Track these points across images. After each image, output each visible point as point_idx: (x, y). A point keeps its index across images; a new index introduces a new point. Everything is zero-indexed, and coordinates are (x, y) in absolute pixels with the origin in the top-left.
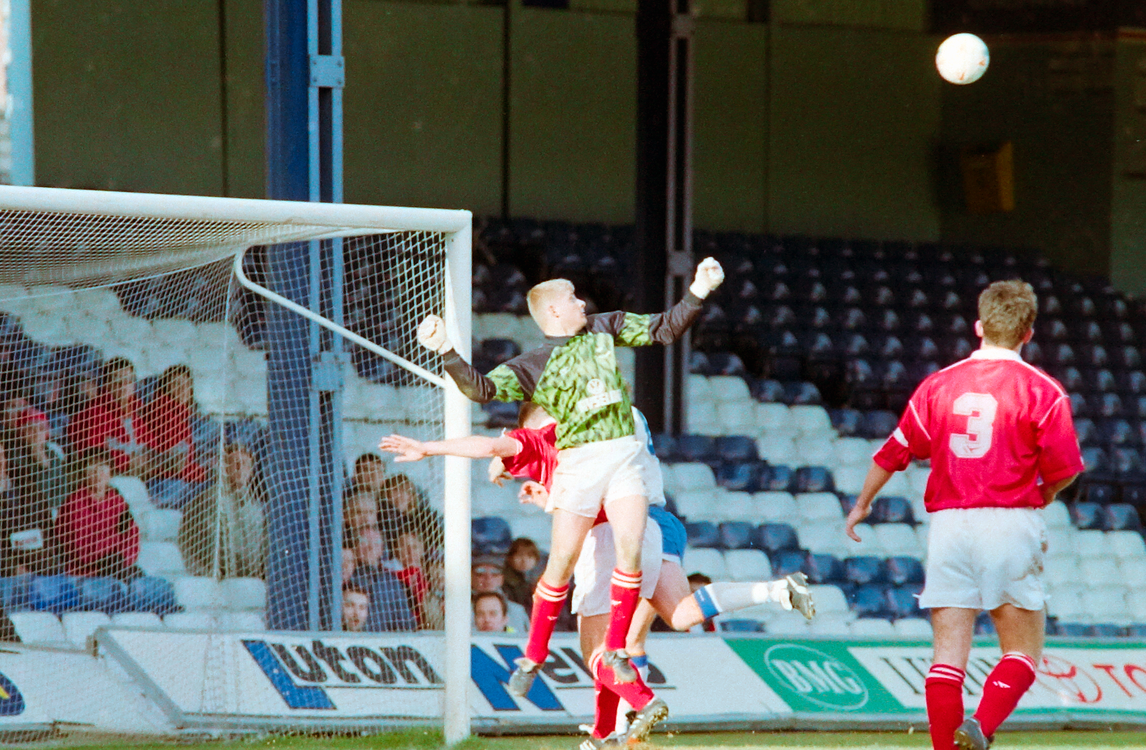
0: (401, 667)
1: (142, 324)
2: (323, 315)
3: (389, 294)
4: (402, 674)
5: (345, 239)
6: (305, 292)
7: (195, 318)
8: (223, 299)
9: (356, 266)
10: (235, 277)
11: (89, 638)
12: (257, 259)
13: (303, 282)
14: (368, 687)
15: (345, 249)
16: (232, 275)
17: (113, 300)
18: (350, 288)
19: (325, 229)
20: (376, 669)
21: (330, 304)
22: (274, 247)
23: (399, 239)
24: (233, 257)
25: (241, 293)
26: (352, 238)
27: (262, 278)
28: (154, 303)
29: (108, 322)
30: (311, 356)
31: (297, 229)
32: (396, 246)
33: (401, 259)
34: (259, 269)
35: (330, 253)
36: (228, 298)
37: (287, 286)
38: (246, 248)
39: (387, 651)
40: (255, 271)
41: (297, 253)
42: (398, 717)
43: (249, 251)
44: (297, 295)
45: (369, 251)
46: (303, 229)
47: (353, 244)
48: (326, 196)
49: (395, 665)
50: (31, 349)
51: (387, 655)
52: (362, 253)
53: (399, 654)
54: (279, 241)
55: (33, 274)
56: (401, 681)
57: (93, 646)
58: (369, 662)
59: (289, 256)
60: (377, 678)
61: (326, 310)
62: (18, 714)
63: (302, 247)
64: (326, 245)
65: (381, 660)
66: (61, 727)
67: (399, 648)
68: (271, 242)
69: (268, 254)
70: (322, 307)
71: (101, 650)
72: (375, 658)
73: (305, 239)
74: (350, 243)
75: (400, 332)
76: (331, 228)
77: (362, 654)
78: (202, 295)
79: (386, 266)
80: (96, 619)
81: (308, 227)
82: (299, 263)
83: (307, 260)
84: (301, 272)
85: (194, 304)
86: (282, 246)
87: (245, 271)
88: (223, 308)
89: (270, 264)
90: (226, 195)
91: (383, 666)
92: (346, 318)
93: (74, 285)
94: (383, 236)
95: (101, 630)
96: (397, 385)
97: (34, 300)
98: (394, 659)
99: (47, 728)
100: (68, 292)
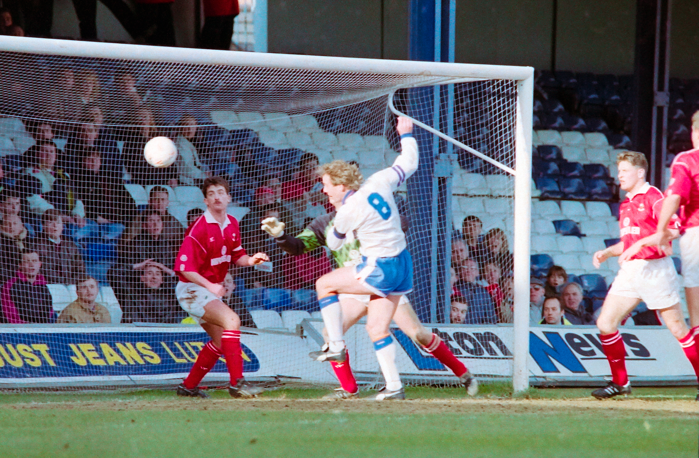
0: (487, 345)
1: (331, 136)
2: (442, 131)
3: (482, 118)
4: (487, 350)
5: (456, 85)
6: (431, 117)
7: (363, 133)
8: (383, 121)
9: (462, 101)
10: (389, 108)
11: (297, 326)
12: (401, 97)
13: (430, 111)
14: (465, 357)
15: (456, 91)
16: (387, 107)
17: (313, 121)
18: (458, 115)
19: (444, 78)
20: (471, 346)
21: (446, 124)
22: (412, 89)
23: (489, 85)
24: (387, 96)
25: (392, 117)
26: (460, 84)
27: (405, 108)
28: (338, 123)
29: (311, 135)
30: (434, 156)
31: (426, 78)
32: (487, 89)
33: (490, 97)
34: (403, 102)
35: (447, 93)
36: (385, 121)
37: (420, 113)
38: (395, 90)
39: (478, 335)
40: (401, 104)
41: (426, 93)
42: (484, 375)
43: (397, 92)
44: (426, 119)
45: (470, 92)
46: (430, 78)
47: (461, 87)
48: (444, 58)
49: (482, 344)
50: (265, 151)
51: (478, 338)
52: (466, 93)
53: (485, 337)
54: (415, 86)
55: (266, 105)
56: (486, 354)
57: (300, 331)
58: (467, 342)
59: (421, 95)
60: (471, 352)
61: (443, 128)
62: (256, 371)
63: (429, 89)
64: (444, 88)
65: (474, 340)
66: (282, 379)
67: (485, 334)
68: (411, 86)
69: (409, 93)
70: (441, 126)
71: (305, 333)
72: (471, 339)
73: (431, 85)
74: (458, 86)
75: (488, 141)
76: (447, 78)
77: (462, 337)
78: (368, 119)
79: (481, 101)
80: (304, 314)
81: (433, 77)
82: (427, 99)
83: (432, 98)
84: (428, 104)
85: (362, 124)
86: (417, 88)
87: (394, 104)
88: (382, 127)
89: (409, 99)
90: (382, 57)
91: (475, 345)
92: (455, 133)
93: (290, 113)
94: (479, 82)
95: (305, 320)
96: (486, 174)
97: (266, 122)
98: (482, 340)
99: (273, 379)
100: (286, 117)
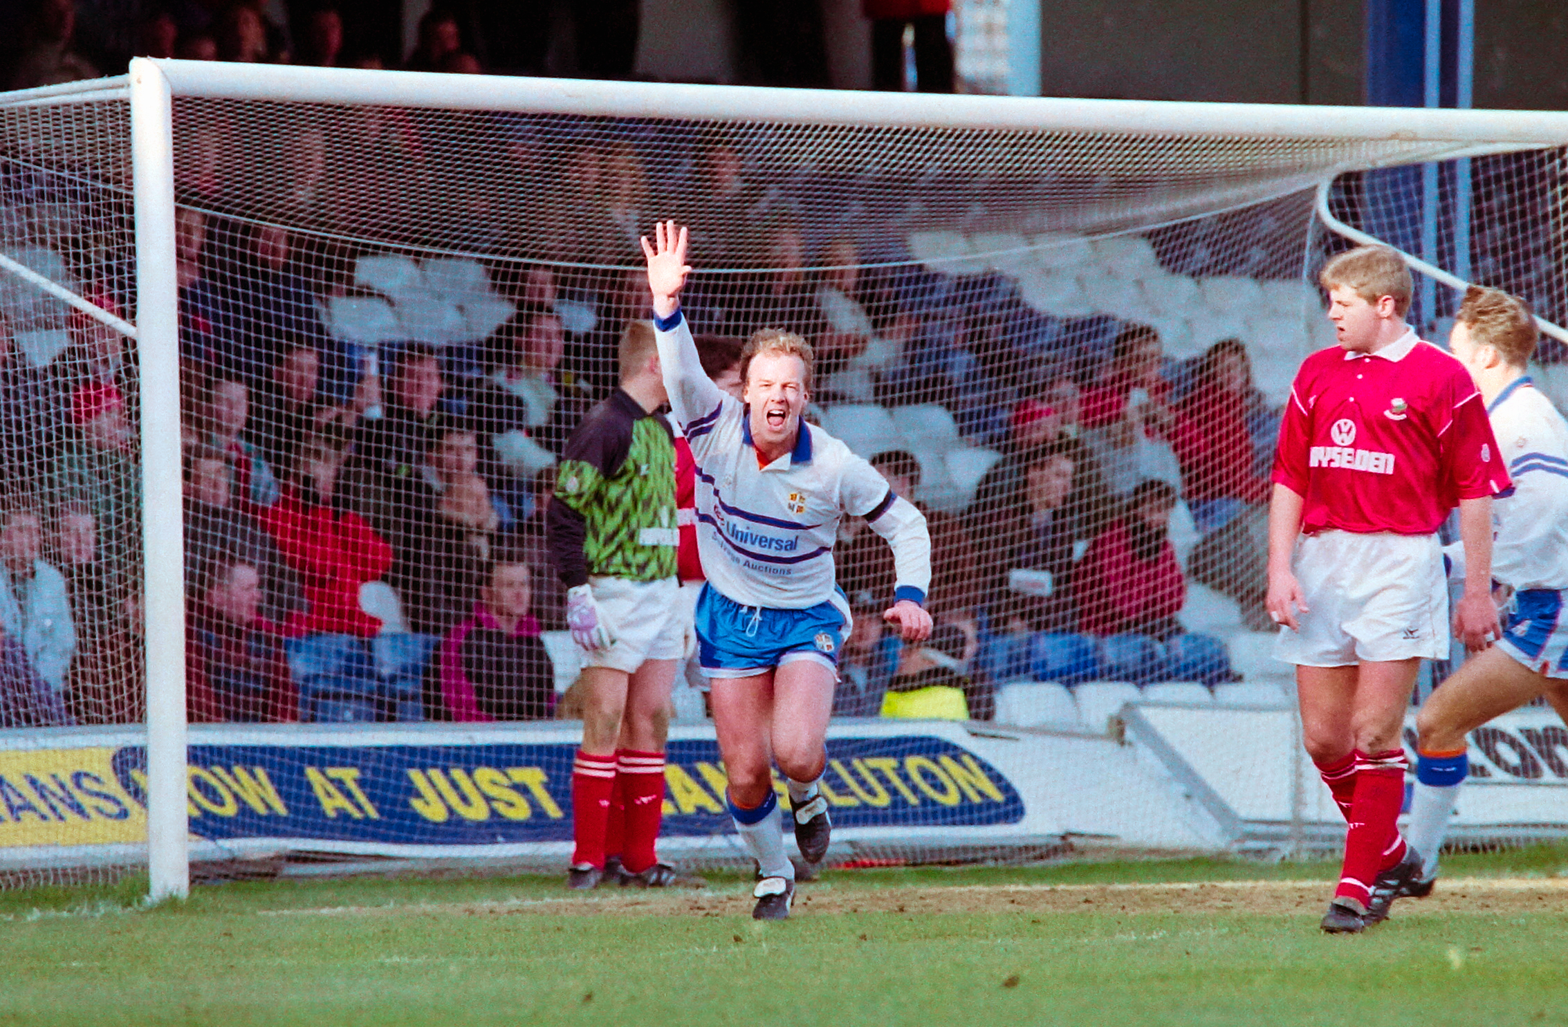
0: (1550, 756)
1: (1185, 285)
2: (1443, 267)
3: (1536, 235)
4: (1552, 766)
5: (1474, 160)
6: (1417, 235)
7: (1259, 275)
8: (1301, 247)
9: (1489, 196)
10: (1318, 217)
11: (1111, 719)
12: (1348, 190)
13: (1414, 221)
14: (1500, 784)
15: (1474, 173)
16: (1313, 213)
17: (1145, 251)
18: (1481, 228)
19: (1446, 145)
20: (1513, 758)
21: (1452, 251)
22: (1374, 173)
23: (1552, 157)
24: (1315, 188)
25: (1325, 237)
26: (1484, 158)
27: (1355, 216)
28: (1202, 254)
29: (1139, 283)
30: (1425, 325)
31: (1406, 146)
32: (1547, 168)
33: (1553, 185)
34: (1351, 203)
35: (1453, 178)
36: (1309, 243)
37: (1392, 226)
38: (1334, 175)
39: (1529, 734)
40: (1345, 207)
41: (1406, 181)
42: (1545, 825)
43: (1338, 179)
44: (1405, 239)
45: (1509, 175)
46: (1414, 145)
47: (1486, 166)
48: (1448, 100)
49: (1541, 752)
50: (1034, 321)
51: (1529, 738)
52: (1498, 179)
53: (1547, 737)
54: (1381, 164)
55: (1036, 218)
56: (1548, 775)
57: (1118, 729)
58: (1503, 749)
59: (1394, 184)
60: (1515, 771)
61: (1445, 260)
62: (1015, 821)
63: (1413, 172)
64: (1447, 168)
65: (1521, 746)
66: (1073, 840)
67: (1546, 730)
68: (1369, 166)
69: (1365, 183)
70: (1440, 255)
71: (1129, 734)
72: (1513, 743)
73: (1418, 161)
74: (1480, 164)
75: (1550, 289)
76: (1453, 145)
78: (1270, 242)
79: (1533, 195)
80: (1126, 692)
81: (1422, 144)
82: (1408, 195)
83: (1420, 191)
84: (1411, 207)
85: (1257, 254)
86: (1384, 171)
87: (1331, 207)
88: (1300, 260)
89: (1366, 196)
90: (1304, 99)
91: (1523, 755)
92: (1475, 270)
93: (1091, 232)
94: (1529, 153)
95: (1128, 706)
96: (1545, 362)
97: (1035, 252)
98: (1539, 743)
99: (1058, 842)
100: (1082, 241)
